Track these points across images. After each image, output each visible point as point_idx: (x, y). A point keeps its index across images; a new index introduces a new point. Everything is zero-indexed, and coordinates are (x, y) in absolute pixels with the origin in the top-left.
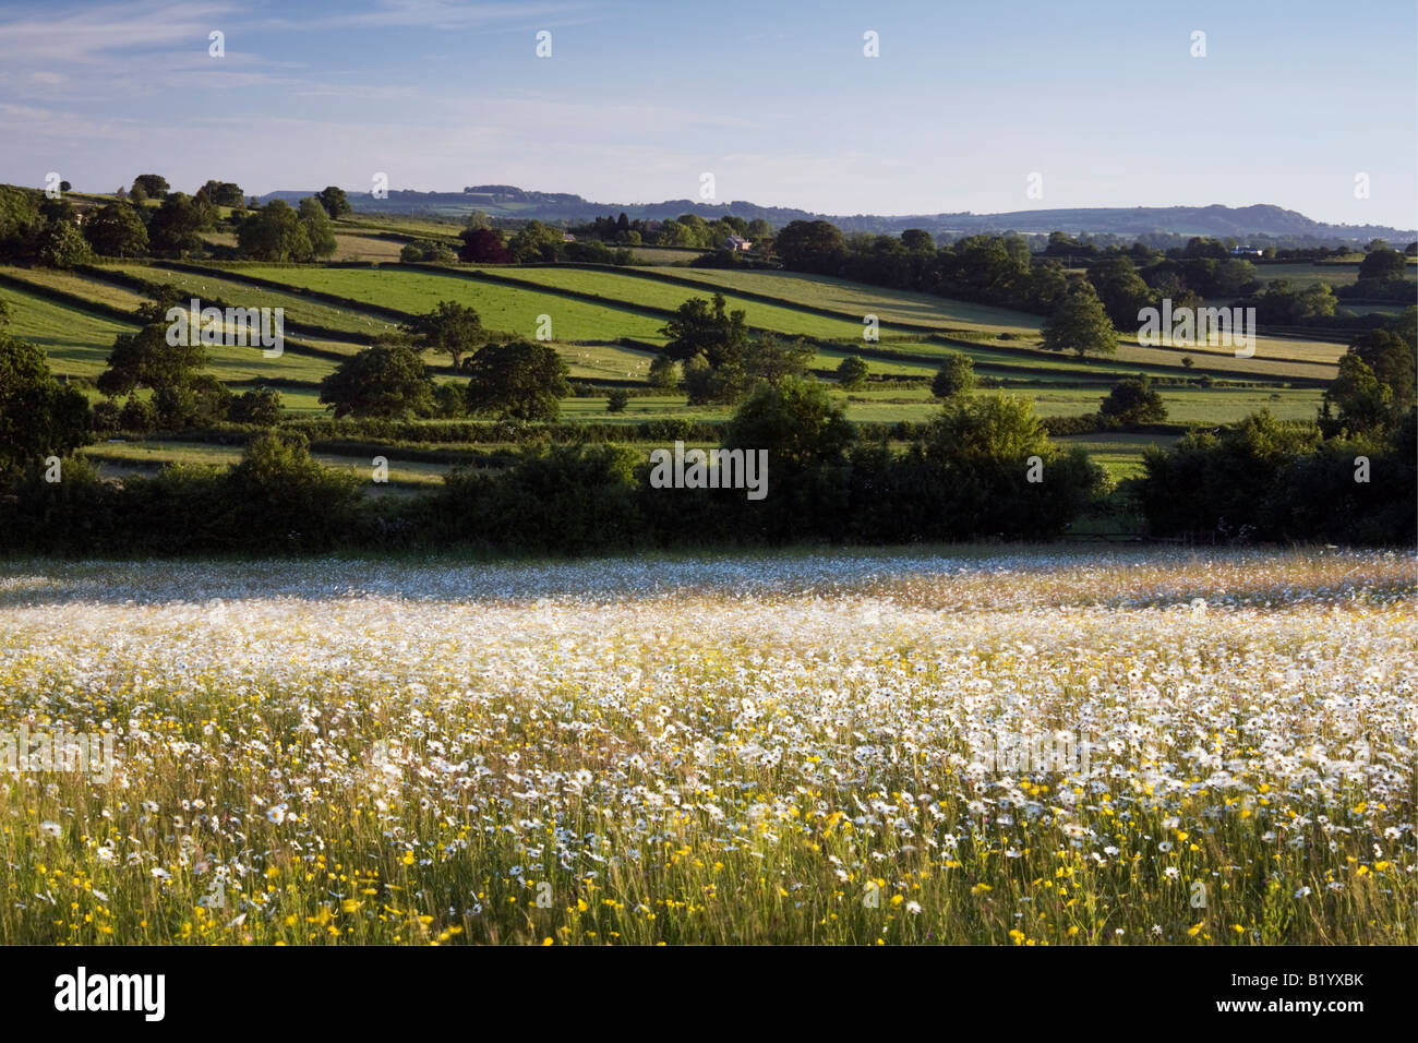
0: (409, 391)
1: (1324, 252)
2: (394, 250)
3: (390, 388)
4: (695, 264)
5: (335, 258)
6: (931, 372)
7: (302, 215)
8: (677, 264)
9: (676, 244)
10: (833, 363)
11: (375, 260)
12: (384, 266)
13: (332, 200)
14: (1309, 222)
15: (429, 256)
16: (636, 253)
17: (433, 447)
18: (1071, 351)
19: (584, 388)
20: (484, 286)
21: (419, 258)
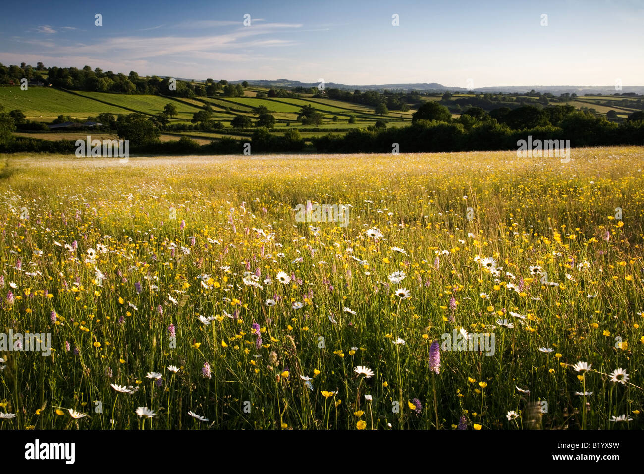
0: (247, 123)
1: (437, 94)
2: (254, 94)
3: (243, 122)
4: (313, 97)
5: (244, 96)
6: (349, 118)
7: (236, 88)
8: (309, 97)
9: (311, 93)
10: (332, 116)
11: (250, 96)
12: (252, 98)
13: (245, 84)
14: (443, 86)
15: (261, 95)
16: (302, 94)
17: (248, 133)
18: (380, 114)
19: (280, 121)
20: (271, 102)
21: (260, 96)
